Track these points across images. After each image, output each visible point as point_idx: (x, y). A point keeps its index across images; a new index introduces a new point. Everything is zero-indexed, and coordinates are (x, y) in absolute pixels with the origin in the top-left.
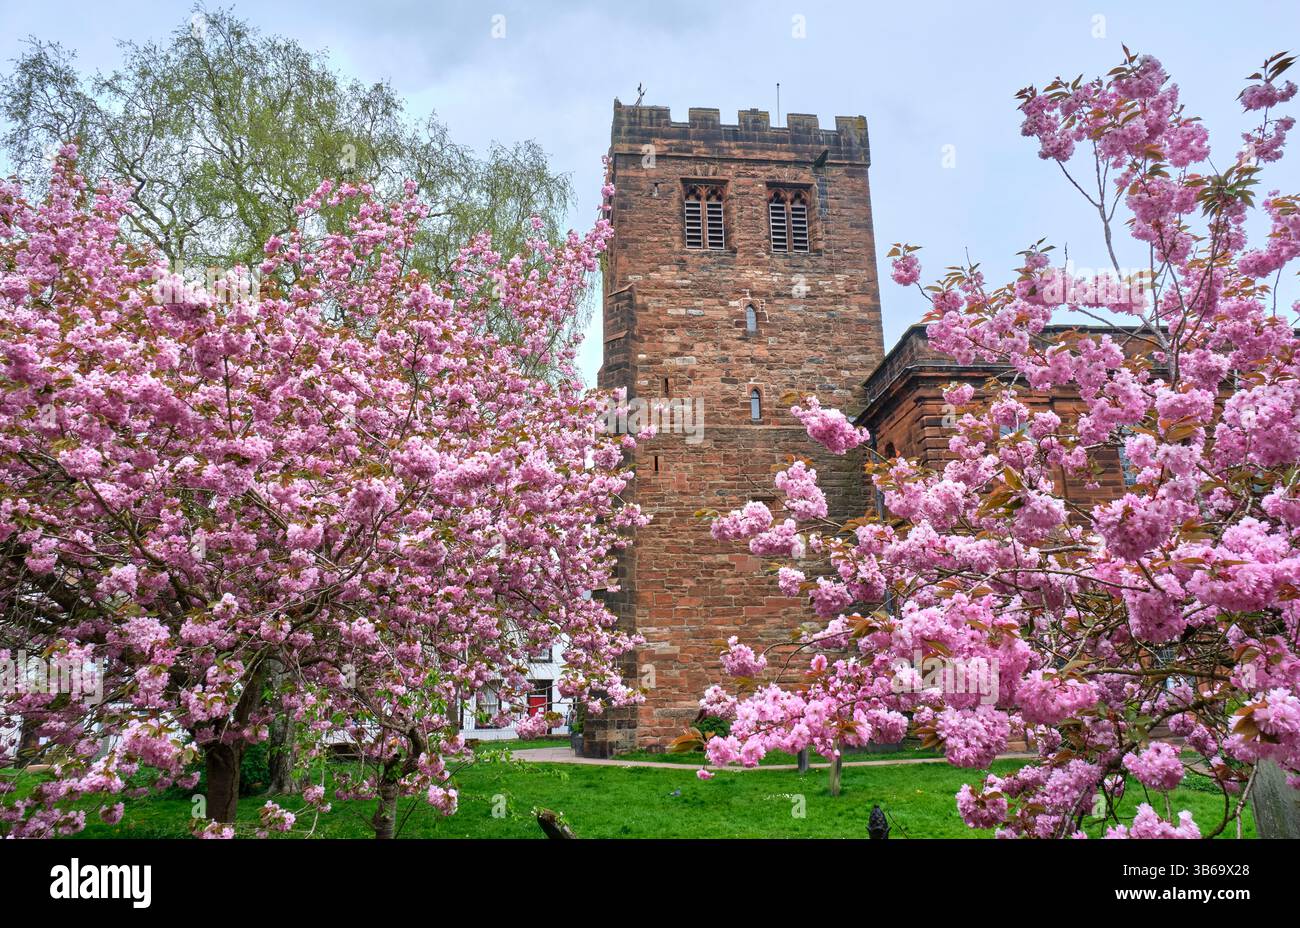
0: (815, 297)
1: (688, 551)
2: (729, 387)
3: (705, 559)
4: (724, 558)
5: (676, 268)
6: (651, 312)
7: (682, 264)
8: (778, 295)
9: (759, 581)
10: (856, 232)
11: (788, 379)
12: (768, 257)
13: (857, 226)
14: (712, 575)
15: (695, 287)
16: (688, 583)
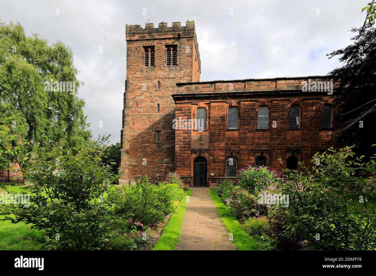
0: (175, 78)
1: (140, 143)
2: (152, 104)
3: (143, 145)
4: (148, 145)
5: (140, 72)
6: (134, 85)
7: (142, 71)
8: (166, 78)
9: (156, 150)
10: (188, 58)
11: (166, 101)
12: (163, 68)
13: (189, 56)
14: (145, 148)
15: (145, 77)
16: (140, 150)
